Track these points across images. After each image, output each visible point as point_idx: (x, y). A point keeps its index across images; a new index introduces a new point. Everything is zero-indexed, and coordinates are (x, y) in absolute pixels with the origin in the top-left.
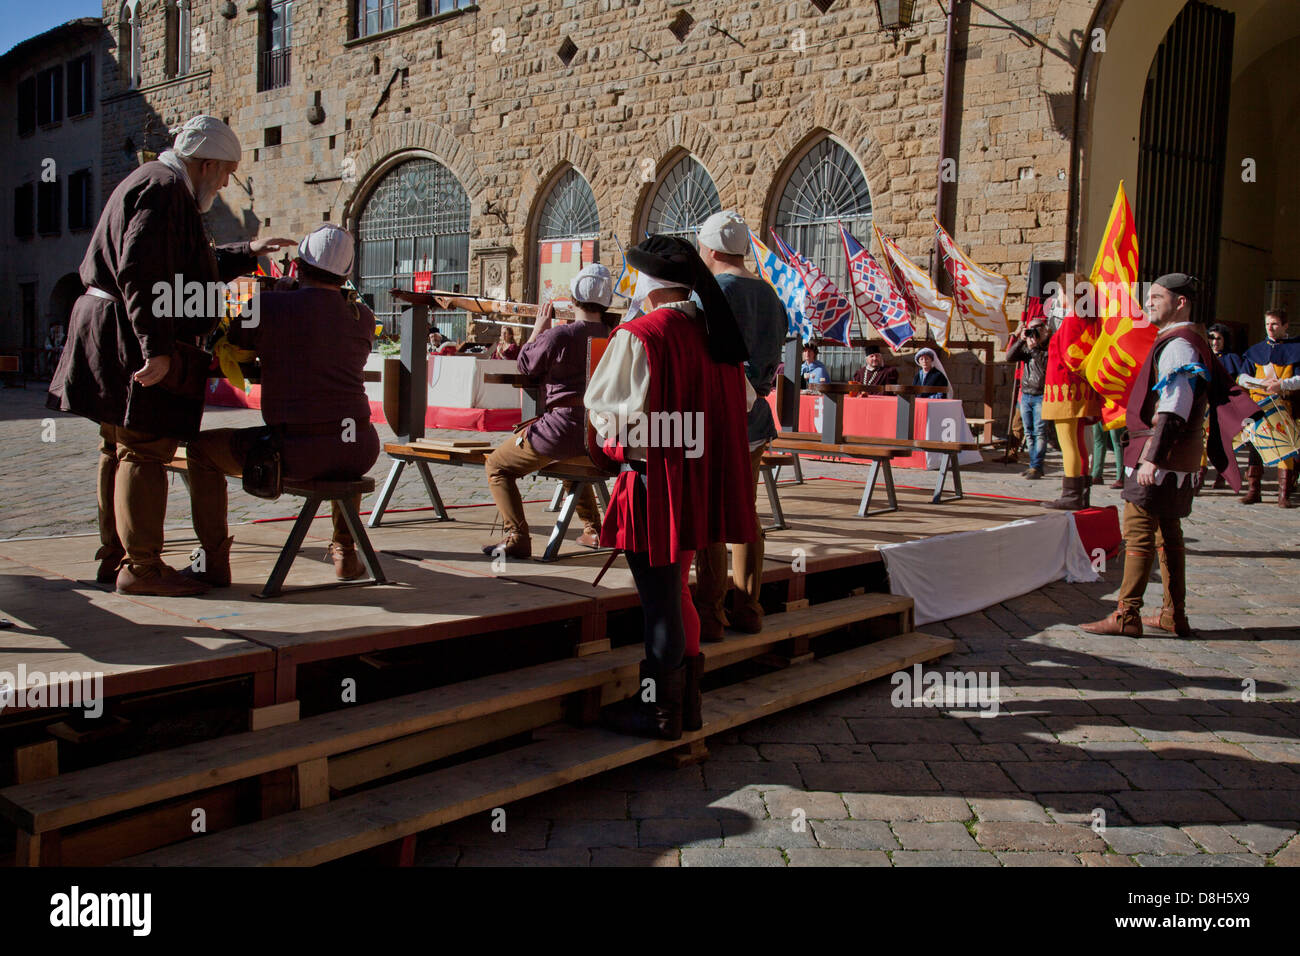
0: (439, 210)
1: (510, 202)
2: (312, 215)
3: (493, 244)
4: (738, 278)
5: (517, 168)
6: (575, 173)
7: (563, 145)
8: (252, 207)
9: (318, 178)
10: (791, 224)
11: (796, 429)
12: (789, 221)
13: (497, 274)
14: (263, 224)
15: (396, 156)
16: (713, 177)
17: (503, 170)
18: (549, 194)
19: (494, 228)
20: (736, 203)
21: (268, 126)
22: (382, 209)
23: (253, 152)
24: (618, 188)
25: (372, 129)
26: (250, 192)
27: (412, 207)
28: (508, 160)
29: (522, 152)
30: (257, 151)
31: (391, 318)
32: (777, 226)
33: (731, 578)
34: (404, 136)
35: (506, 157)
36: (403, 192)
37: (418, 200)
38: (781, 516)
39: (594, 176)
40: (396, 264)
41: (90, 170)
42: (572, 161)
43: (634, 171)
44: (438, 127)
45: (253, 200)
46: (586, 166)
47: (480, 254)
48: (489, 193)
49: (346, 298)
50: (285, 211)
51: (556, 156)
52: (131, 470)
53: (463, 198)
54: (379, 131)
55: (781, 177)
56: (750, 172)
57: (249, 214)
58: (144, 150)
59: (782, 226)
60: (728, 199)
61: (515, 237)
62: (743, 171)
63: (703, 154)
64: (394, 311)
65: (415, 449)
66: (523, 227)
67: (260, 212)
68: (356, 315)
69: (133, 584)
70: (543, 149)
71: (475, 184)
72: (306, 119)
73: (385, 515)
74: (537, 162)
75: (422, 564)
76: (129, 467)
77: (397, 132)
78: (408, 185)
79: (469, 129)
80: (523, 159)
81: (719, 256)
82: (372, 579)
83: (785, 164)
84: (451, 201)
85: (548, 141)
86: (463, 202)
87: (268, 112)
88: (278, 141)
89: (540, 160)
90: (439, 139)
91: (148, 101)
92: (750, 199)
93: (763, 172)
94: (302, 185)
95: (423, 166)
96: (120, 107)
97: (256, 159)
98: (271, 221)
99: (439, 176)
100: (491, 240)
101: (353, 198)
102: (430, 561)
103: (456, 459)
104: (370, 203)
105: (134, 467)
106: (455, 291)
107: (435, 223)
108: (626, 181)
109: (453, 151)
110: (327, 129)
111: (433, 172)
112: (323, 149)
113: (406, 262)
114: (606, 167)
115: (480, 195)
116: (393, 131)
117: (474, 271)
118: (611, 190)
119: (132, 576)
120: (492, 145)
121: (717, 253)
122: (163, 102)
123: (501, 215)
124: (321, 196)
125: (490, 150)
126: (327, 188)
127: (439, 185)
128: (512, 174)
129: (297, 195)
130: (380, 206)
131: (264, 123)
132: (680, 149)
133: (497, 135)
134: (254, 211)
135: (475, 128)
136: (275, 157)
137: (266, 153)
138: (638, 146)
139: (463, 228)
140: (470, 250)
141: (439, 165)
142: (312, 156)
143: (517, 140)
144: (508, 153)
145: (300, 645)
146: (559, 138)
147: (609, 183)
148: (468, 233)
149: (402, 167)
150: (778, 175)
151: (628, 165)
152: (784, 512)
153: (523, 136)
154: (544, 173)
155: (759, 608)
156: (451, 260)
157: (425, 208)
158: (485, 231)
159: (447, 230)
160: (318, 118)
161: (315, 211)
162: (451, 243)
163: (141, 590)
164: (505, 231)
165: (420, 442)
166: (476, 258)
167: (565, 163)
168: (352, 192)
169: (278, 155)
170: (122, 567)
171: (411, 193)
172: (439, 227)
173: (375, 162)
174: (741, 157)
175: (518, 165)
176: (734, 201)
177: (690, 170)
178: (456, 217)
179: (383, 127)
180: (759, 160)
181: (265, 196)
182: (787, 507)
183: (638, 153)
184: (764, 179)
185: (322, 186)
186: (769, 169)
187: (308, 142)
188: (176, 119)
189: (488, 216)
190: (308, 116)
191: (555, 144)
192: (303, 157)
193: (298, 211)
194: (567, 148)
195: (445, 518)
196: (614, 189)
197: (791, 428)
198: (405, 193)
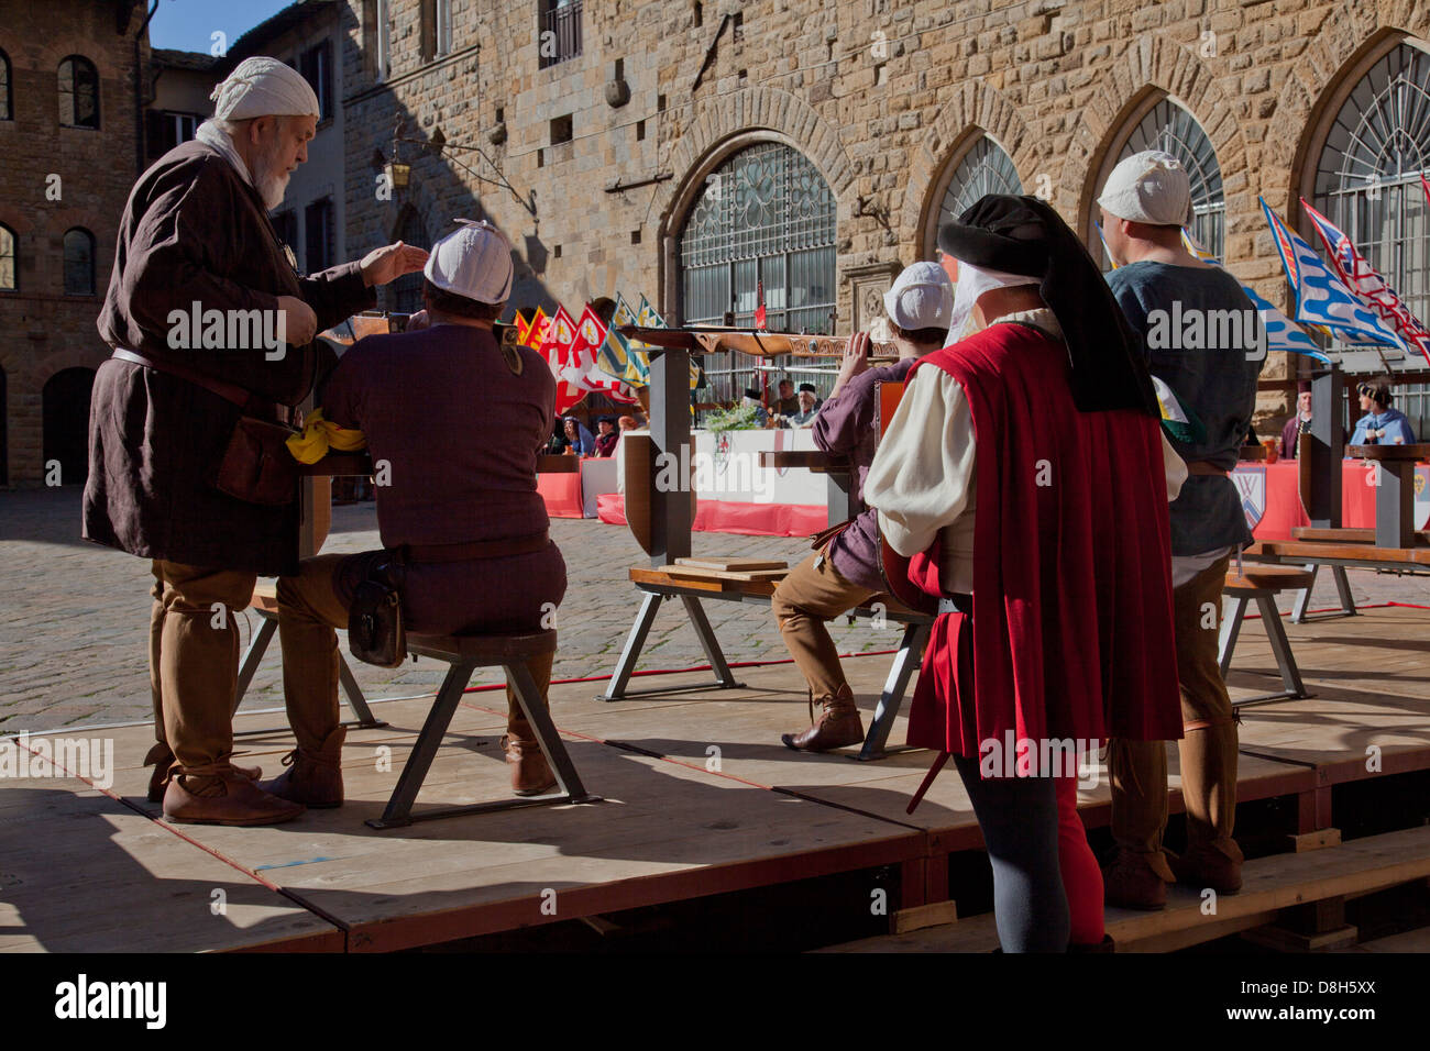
0: (792, 216)
1: (893, 196)
2: (617, 236)
3: (871, 260)
4: (1167, 268)
5: (902, 144)
6: (988, 143)
7: (969, 103)
8: (537, 232)
9: (624, 183)
10: (1340, 192)
11: (1337, 524)
12: (1337, 187)
13: (876, 304)
14: (551, 255)
15: (728, 143)
16: (1206, 129)
17: (882, 148)
18: (952, 179)
19: (871, 236)
20: (1245, 166)
21: (554, 116)
22: (711, 221)
23: (536, 154)
24: (1055, 159)
25: (695, 106)
26: (533, 210)
27: (754, 214)
28: (889, 132)
29: (908, 119)
30: (541, 152)
31: (729, 377)
32: (1315, 196)
33: (1178, 794)
34: (739, 114)
35: (885, 128)
36: (740, 194)
37: (762, 204)
38: (1296, 674)
39: (1017, 144)
40: (734, 298)
41: (331, 198)
42: (983, 125)
43: (1078, 131)
44: (786, 93)
45: (537, 222)
46: (1004, 132)
47: (852, 276)
48: (862, 185)
49: (499, 340)
50: (581, 233)
51: (959, 121)
52: (180, 625)
53: (825, 196)
54: (704, 108)
55: (1320, 118)
56: (1267, 113)
57: (533, 242)
58: (393, 164)
59: (1326, 195)
60: (1232, 161)
61: (902, 246)
62: (1256, 113)
63: (1189, 93)
64: (734, 368)
65: (673, 576)
66: (914, 230)
67: (548, 239)
68: (517, 368)
69: (186, 806)
70: (939, 111)
71: (842, 173)
72: (606, 102)
73: (631, 679)
74: (931, 131)
75: (659, 765)
76: (179, 619)
77: (729, 106)
78: (747, 183)
79: (830, 92)
80: (910, 129)
81: (1135, 229)
82: (565, 794)
83: (1328, 94)
84: (808, 202)
85: (946, 100)
86: (825, 200)
87: (554, 96)
88: (569, 136)
89: (935, 129)
90: (789, 111)
91: (400, 96)
92: (1269, 157)
93: (1289, 112)
94: (601, 195)
95: (768, 152)
96: (366, 108)
97: (541, 164)
98: (563, 248)
99: (790, 166)
100: (868, 254)
101: (671, 207)
102: (675, 758)
103: (730, 590)
104: (695, 213)
105: (185, 620)
106: (727, 325)
107: (787, 236)
108: (1067, 148)
109: (808, 128)
110: (633, 111)
111: (781, 161)
112: (628, 142)
113: (748, 295)
114: (1035, 129)
115: (850, 187)
116: (724, 107)
117: (844, 301)
118: (1044, 164)
119: (184, 794)
120: (864, 111)
121: (1132, 224)
122: (418, 96)
123: (881, 215)
124: (627, 208)
125: (861, 121)
126: (636, 196)
127: (791, 178)
128: (895, 154)
129: (595, 209)
130: (709, 216)
131: (549, 110)
132: (1151, 90)
133: (870, 98)
134: (540, 237)
135: (838, 90)
136: (565, 159)
137: (553, 155)
138: (1086, 92)
139: (826, 240)
140: (838, 271)
141: (789, 150)
142: (614, 151)
143: (901, 102)
144: (887, 122)
145: (390, 921)
146: (963, 92)
147: (1041, 153)
148: (835, 246)
149: (739, 158)
150: (1315, 115)
151: (1070, 123)
152: (1300, 666)
153: (909, 95)
154: (942, 148)
155: (1233, 848)
156: (813, 288)
157: (771, 215)
158: (859, 241)
159: (803, 244)
160: (621, 98)
161: (621, 230)
162: (811, 264)
163: (198, 816)
164: (887, 239)
165: (681, 564)
166: (845, 283)
167: (974, 129)
168: (670, 199)
169: (569, 156)
170: (170, 779)
171: (752, 194)
172: (792, 240)
173: (700, 154)
174: (1252, 92)
175: (903, 139)
176: (1241, 164)
177: (1168, 123)
178: (815, 224)
179: (709, 102)
180: (1281, 92)
181: (553, 215)
182: (1304, 657)
183: (1084, 103)
184: (1291, 122)
185: (629, 193)
186: (1301, 107)
187: (608, 134)
188: (436, 117)
189: (862, 219)
190: (608, 96)
191: (956, 102)
192: (603, 155)
193: (598, 232)
194: (975, 106)
195: (730, 684)
196: (1049, 162)
197: (1328, 522)
198: (744, 197)
